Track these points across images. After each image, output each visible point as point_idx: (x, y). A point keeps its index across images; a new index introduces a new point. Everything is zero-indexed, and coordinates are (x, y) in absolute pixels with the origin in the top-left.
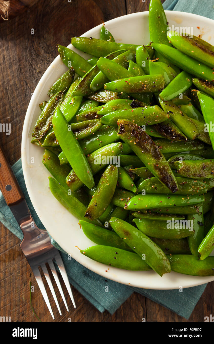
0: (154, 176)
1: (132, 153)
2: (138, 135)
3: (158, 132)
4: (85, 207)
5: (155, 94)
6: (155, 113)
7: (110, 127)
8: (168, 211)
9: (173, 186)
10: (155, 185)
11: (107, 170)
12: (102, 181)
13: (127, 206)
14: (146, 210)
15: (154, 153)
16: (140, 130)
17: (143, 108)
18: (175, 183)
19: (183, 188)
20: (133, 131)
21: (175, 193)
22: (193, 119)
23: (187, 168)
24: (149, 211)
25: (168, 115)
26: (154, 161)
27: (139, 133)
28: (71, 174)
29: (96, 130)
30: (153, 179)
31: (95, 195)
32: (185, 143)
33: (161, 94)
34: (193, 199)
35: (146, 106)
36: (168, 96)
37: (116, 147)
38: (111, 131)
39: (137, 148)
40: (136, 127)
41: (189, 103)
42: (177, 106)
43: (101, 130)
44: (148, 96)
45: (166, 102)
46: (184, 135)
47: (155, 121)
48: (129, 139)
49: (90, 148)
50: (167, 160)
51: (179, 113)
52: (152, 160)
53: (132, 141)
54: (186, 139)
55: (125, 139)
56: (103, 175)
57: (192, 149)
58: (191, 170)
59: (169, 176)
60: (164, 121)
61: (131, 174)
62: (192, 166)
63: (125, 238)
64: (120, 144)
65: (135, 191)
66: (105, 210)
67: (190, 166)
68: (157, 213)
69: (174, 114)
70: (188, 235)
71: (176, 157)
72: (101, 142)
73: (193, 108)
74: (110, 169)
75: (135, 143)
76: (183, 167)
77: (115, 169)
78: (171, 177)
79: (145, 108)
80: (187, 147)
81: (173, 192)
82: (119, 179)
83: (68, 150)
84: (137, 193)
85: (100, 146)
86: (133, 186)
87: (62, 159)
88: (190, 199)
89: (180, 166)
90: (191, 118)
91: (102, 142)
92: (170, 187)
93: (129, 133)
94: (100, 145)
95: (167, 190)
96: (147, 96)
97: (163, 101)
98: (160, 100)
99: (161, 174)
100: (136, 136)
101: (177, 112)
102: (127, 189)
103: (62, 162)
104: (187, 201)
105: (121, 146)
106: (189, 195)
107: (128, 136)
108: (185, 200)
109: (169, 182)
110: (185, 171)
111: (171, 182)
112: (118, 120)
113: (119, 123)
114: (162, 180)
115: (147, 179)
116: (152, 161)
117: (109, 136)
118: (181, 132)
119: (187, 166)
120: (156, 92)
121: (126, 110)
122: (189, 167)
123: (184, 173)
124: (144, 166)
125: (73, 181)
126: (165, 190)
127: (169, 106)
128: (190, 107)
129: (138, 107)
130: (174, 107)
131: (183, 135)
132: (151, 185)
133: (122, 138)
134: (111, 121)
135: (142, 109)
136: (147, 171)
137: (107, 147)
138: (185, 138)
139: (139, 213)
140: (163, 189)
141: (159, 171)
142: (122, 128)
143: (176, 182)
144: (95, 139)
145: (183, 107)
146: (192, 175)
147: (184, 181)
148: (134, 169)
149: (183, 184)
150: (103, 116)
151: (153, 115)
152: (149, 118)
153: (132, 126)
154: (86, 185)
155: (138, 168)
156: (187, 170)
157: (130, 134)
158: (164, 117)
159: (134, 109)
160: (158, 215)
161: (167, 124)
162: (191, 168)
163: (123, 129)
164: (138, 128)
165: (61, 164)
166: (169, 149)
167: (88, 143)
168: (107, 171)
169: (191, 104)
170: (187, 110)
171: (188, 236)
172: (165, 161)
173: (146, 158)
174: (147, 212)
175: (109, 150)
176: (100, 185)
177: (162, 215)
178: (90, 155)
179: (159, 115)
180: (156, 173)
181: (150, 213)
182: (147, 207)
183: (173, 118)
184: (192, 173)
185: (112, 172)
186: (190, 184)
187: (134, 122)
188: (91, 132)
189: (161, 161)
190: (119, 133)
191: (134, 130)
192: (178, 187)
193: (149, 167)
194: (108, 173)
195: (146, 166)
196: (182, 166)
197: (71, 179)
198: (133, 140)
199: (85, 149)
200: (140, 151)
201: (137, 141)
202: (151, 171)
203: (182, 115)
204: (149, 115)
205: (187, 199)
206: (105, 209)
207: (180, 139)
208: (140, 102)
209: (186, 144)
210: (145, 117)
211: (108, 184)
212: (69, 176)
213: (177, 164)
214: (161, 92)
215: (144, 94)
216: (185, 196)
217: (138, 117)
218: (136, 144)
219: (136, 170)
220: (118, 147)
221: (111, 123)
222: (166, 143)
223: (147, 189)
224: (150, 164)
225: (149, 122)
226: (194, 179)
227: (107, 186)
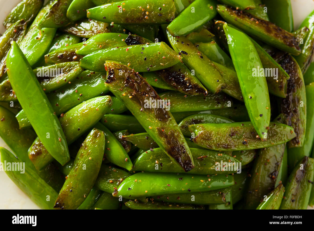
0: (157, 146)
1: (127, 113)
2: (134, 85)
3: (164, 80)
4: (55, 193)
5: (163, 26)
6: (161, 53)
7: (94, 73)
8: (180, 199)
9: (185, 161)
10: (161, 159)
11: (89, 137)
12: (82, 154)
13: (117, 191)
14: (147, 198)
15: (158, 112)
16: (138, 78)
17: (144, 46)
18: (189, 158)
19: (202, 165)
20: (127, 79)
21: (189, 172)
22: (216, 64)
23: (207, 135)
24: (151, 199)
25: (180, 56)
26: (158, 123)
27: (136, 82)
28: (35, 144)
29: (73, 77)
30: (157, 151)
31: (70, 174)
32: (205, 99)
33: (170, 26)
34: (216, 182)
35: (147, 43)
36: (180, 29)
37: (102, 102)
38: (96, 78)
39: (133, 104)
40: (131, 73)
41: (212, 41)
42: (194, 44)
43: (82, 78)
44: (152, 29)
45: (178, 38)
47: (160, 65)
48: (122, 91)
49: (66, 104)
50: (178, 123)
51: (196, 54)
52: (155, 121)
53: (126, 93)
54: (206, 92)
55: (116, 91)
56: (83, 144)
57: (216, 107)
58: (213, 137)
59: (179, 146)
60: (174, 65)
61: (123, 143)
62: (214, 131)
64: (108, 97)
65: (129, 168)
66: (85, 198)
67: (211, 132)
68: (162, 201)
69: (189, 55)
71: (191, 119)
72: (80, 95)
73: (217, 48)
74: (93, 135)
75: (130, 97)
76: (202, 133)
77: (100, 136)
78: (183, 148)
79: (146, 46)
80: (207, 103)
81: (187, 171)
82: (107, 149)
83: (30, 107)
84: (134, 172)
85: (80, 101)
86: (128, 160)
87: (22, 120)
88: (212, 181)
89: (198, 131)
90: (213, 62)
91: (82, 95)
92: (182, 164)
93: (121, 82)
94: (79, 99)
95: (178, 168)
96: (150, 29)
97: (174, 36)
98: (169, 35)
99: (169, 143)
100: (132, 87)
101: (194, 52)
102: (118, 165)
103: (22, 126)
104: (208, 184)
105: (110, 101)
106: (210, 175)
107: (120, 86)
108: (205, 182)
109: (181, 156)
110: (203, 139)
111: (183, 155)
112: (105, 63)
113: (106, 67)
114: (169, 153)
115: (149, 151)
116: (155, 124)
117: (93, 86)
118: (199, 82)
119: (207, 131)
120: (164, 23)
121: (118, 47)
122: (210, 134)
123: (202, 142)
124: (144, 131)
125: (39, 153)
126: (175, 167)
127: (182, 43)
128: (213, 47)
129: (136, 44)
130: (188, 45)
131: (201, 86)
132: (154, 160)
133: (112, 89)
134: (95, 64)
135: (142, 46)
136: (148, 139)
137: (89, 103)
138: (205, 90)
139: (135, 202)
140: (172, 165)
141: (165, 139)
142: (111, 74)
143: (190, 155)
144: (71, 91)
145: (202, 45)
146: (215, 145)
148: (128, 136)
149: (202, 159)
150: (84, 56)
151: (157, 55)
152: (152, 61)
153: (126, 71)
154: (57, 159)
155: (136, 134)
156: (207, 137)
157: (123, 83)
158: (173, 59)
159: (130, 47)
160: (164, 205)
161: (178, 70)
162: (213, 134)
163: (112, 76)
164: (136, 74)
165: (20, 128)
166: (180, 107)
167: (61, 96)
168: (89, 139)
169: (215, 41)
170: (208, 51)
172: (175, 124)
173: (146, 119)
174: (148, 201)
175: (92, 107)
176: (78, 159)
177: (171, 205)
178: (65, 115)
179: (166, 56)
180: (161, 141)
181: (153, 202)
182: (147, 192)
183: (187, 61)
184: (215, 142)
185: (96, 140)
186: (211, 158)
187: (130, 67)
188: (66, 80)
189: (169, 124)
190: (107, 82)
191: (129, 77)
192: (193, 163)
193: (150, 132)
194: (91, 141)
195: (146, 132)
196: (200, 132)
197: (36, 150)
198: (127, 92)
199: (57, 105)
200: (138, 108)
201: (133, 94)
202: (154, 139)
203: (200, 56)
204: (152, 56)
205: (207, 182)
206: (85, 197)
207: (197, 92)
208: (140, 37)
209: (206, 100)
210: (145, 59)
211: (90, 158)
212: (34, 146)
213: (192, 129)
214: (170, 22)
215: (147, 25)
216: (205, 176)
217: (135, 59)
218: (131, 98)
219: (132, 137)
220: (105, 103)
221: (95, 67)
222: (176, 98)
223: (149, 166)
224: (152, 128)
225: (151, 66)
226: (218, 152)
227: (89, 160)
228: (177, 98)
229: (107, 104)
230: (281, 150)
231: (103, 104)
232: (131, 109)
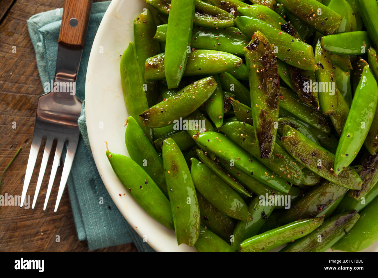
0: (252, 124)
1: (245, 82)
2: (267, 64)
3: (291, 77)
4: (147, 106)
5: (318, 33)
6: (304, 54)
7: (240, 34)
8: (239, 175)
9: (266, 149)
10: (246, 135)
11: (204, 80)
12: (189, 89)
13: (198, 136)
14: (215, 157)
15: (271, 97)
16: (274, 61)
17: (295, 40)
18: (271, 149)
19: (274, 161)
20: (265, 56)
21: (263, 160)
22: (339, 92)
23: (295, 141)
24: (217, 160)
25: (317, 66)
26: (265, 106)
27: (270, 63)
28: (157, 57)
29: (223, 26)
30: (247, 127)
31: (169, 99)
32: (312, 113)
33: (325, 38)
34: (276, 182)
35: (299, 39)
36: (331, 45)
37: (233, 61)
38: (238, 39)
39: (256, 78)
40: (271, 53)
41: (348, 72)
42: (333, 65)
43: (228, 31)
44: (308, 30)
45: (325, 51)
46: (318, 102)
47: (297, 63)
48: (254, 62)
49: (202, 43)
50: (279, 117)
51: (330, 73)
52: (264, 103)
53: (256, 66)
54: (318, 108)
55: (250, 59)
56: (195, 83)
57: (315, 125)
58: (299, 146)
59: (269, 135)
60: (307, 71)
61: (227, 104)
62: (302, 142)
63: (169, 172)
64: (240, 60)
65: (218, 125)
66: (168, 125)
67: (300, 141)
68: (225, 168)
69: (324, 70)
70: (242, 218)
71: (290, 121)
72: (219, 43)
73: (348, 80)
74: (208, 81)
75: (258, 71)
76: (292, 137)
77: (213, 85)
78: (271, 138)
79: (297, 41)
80: (311, 118)
81: (262, 157)
82: (210, 100)
83: (175, 26)
84: (219, 131)
85: (215, 48)
86: (221, 119)
87: (160, 32)
88: (273, 179)
89: (290, 134)
90: (338, 89)
91: (220, 44)
92: (262, 149)
93: (258, 55)
94: (215, 46)
95: (256, 151)
96: (306, 30)
97: (322, 47)
98: (319, 44)
99: (263, 127)
100: (264, 64)
101: (329, 71)
102: (211, 117)
103: (157, 36)
104: (269, 179)
105: (239, 64)
106: (275, 173)
107: (256, 58)
108: (267, 176)
109: (265, 143)
110: (291, 143)
111: (267, 143)
112: (256, 32)
113: (254, 36)
114: (258, 135)
115: (242, 123)
116: (262, 105)
117: (233, 44)
118: (318, 96)
119: (297, 139)
120: (320, 32)
121: (273, 26)
122: (298, 142)
123: (288, 144)
124: (249, 105)
125: (155, 66)
126: (253, 148)
127: (325, 58)
128: (345, 77)
129: (289, 33)
130: (328, 62)
131: (317, 100)
132: (241, 132)
133: (248, 55)
134: (247, 28)
135: (292, 38)
136: (248, 113)
137: (222, 54)
138: (318, 106)
139: (205, 154)
140: (251, 146)
141: (262, 122)
142: (255, 43)
143: (273, 148)
144: (213, 36)
145: (338, 70)
146: (296, 153)
147: (281, 153)
148: (235, 100)
149: (278, 157)
150: (243, 15)
151: (300, 53)
152: (293, 55)
153: (268, 50)
154: (168, 80)
155: (241, 103)
156: (294, 143)
157: (260, 57)
158: (310, 66)
159: (283, 33)
160: (224, 172)
161: (308, 76)
162: (300, 144)
163: (255, 46)
164: (274, 57)
165: (154, 38)
166: (289, 106)
167: (203, 35)
168: (202, 82)
169: (349, 74)
170: (340, 77)
171: (242, 220)
172: (277, 116)
173: (258, 97)
174: (215, 159)
175: (222, 59)
176: (184, 92)
177: (229, 175)
178: (195, 51)
179: (307, 58)
180: (258, 122)
181: (217, 164)
182: (220, 153)
183: (319, 74)
184: (298, 151)
185: (207, 86)
186: (286, 161)
188: (215, 24)
189: (273, 113)
190: (248, 48)
191: (267, 55)
192: (270, 155)
193: (254, 109)
194: (203, 84)
195: (251, 107)
196: (291, 135)
197: (154, 63)
198: (258, 66)
199: (195, 39)
200: (258, 84)
201: (261, 71)
202: (253, 116)
203: (332, 78)
204: (295, 52)
205: (269, 177)
206: (169, 123)
207: (311, 103)
208: (295, 30)
209: (312, 115)
210: (289, 50)
211: (194, 97)
212: (155, 58)
213: (286, 129)
214: (327, 35)
215: (306, 25)
216: (271, 171)
217: (281, 44)
218: (258, 73)
219: (237, 103)
220: (235, 63)
221: (246, 30)
222: (291, 97)
223: (234, 134)
224: (258, 106)
225: (289, 59)
226: (294, 159)
227: (191, 98)
228: (291, 98)
229: (236, 64)
230: (341, 192)
231: (233, 62)
232: (251, 81)
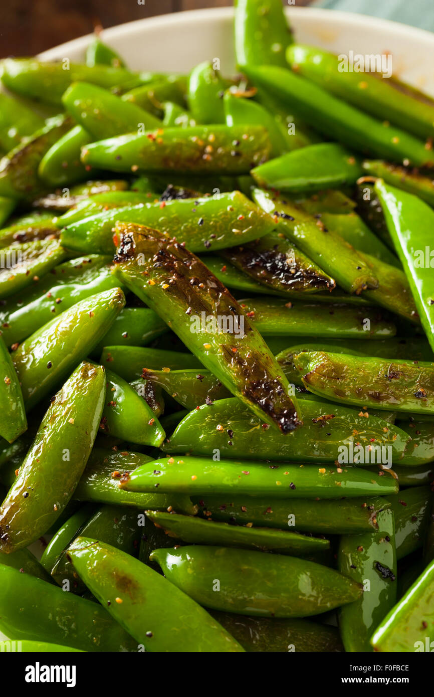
2: (174, 265)
3: (242, 269)
6: (235, 209)
7: (90, 262)
8: (272, 512)
9: (282, 410)
10: (228, 422)
12: (53, 414)
17: (199, 200)
20: (161, 254)
23: (333, 368)
24: (205, 512)
25: (275, 216)
26: (223, 337)
27: (179, 260)
29: (45, 267)
30: (221, 405)
33: (257, 171)
35: (207, 195)
36: (282, 178)
37: (102, 301)
38: (94, 272)
39: (171, 300)
40: (169, 244)
45: (276, 193)
46: (324, 274)
47: (233, 233)
48: (148, 276)
53: (155, 280)
54: (332, 282)
55: (135, 276)
56: (57, 396)
57: (356, 329)
58: (348, 375)
59: (269, 381)
60: (263, 237)
63: (118, 599)
64: (114, 291)
66: (56, 512)
67: (344, 365)
69: (297, 222)
70: (339, 599)
72: (57, 301)
74: (80, 372)
75: (165, 286)
76: (322, 366)
77: (95, 374)
78: (277, 384)
79: (204, 199)
82: (109, 405)
85: (55, 313)
86: (154, 424)
91: (60, 301)
93: (146, 260)
94: (54, 310)
99: (246, 373)
100: (169, 268)
101: (309, 220)
104: (336, 479)
105: (119, 297)
107: (144, 268)
108: (328, 474)
110: (326, 376)
112: (114, 226)
113: (117, 237)
115: (204, 407)
116: (216, 338)
119: (335, 363)
122: (341, 368)
123: (323, 383)
126: (261, 439)
127: (285, 204)
131: (320, 272)
132: (212, 425)
133: (125, 272)
135: (194, 200)
136: (202, 380)
137: (75, 308)
138: (329, 279)
141: (238, 366)
146: (352, 391)
147: (323, 412)
148: (159, 371)
149: (322, 423)
150: (69, 224)
151: (226, 213)
152: (215, 225)
153: (158, 241)
156: (334, 373)
161: (271, 246)
162: (347, 370)
164: (179, 247)
166: (276, 322)
168: (69, 382)
171: (341, 602)
172: (262, 342)
174: (196, 510)
176: (45, 427)
177: (251, 524)
178: (20, 346)
179: (245, 214)
180: (231, 372)
181: (209, 519)
182: (196, 480)
183: (292, 231)
184: (352, 384)
185: (85, 382)
186: (344, 421)
188: (27, 273)
190: (117, 261)
191: (164, 251)
192: (299, 415)
193: (206, 358)
194: (74, 385)
196: (318, 364)
198: (159, 279)
200: (182, 309)
201: (171, 281)
202: (214, 370)
203: (322, 229)
204: (216, 217)
205: (334, 473)
206: (55, 509)
207: (312, 284)
208: (191, 191)
210: (201, 222)
211: (71, 420)
213: (302, 363)
216: (329, 465)
217: (179, 222)
218: (167, 290)
219: (166, 374)
220: (109, 301)
221: (93, 241)
222: (268, 306)
223: (201, 437)
224: (210, 346)
225: (213, 237)
226: (358, 408)
227: (68, 423)
228: (270, 308)
229: (114, 303)
231: (104, 302)
232: (166, 314)
